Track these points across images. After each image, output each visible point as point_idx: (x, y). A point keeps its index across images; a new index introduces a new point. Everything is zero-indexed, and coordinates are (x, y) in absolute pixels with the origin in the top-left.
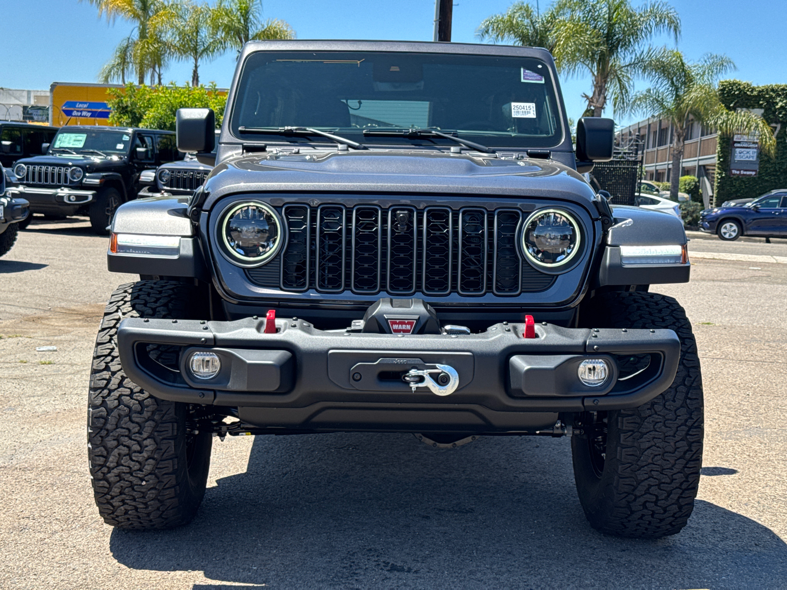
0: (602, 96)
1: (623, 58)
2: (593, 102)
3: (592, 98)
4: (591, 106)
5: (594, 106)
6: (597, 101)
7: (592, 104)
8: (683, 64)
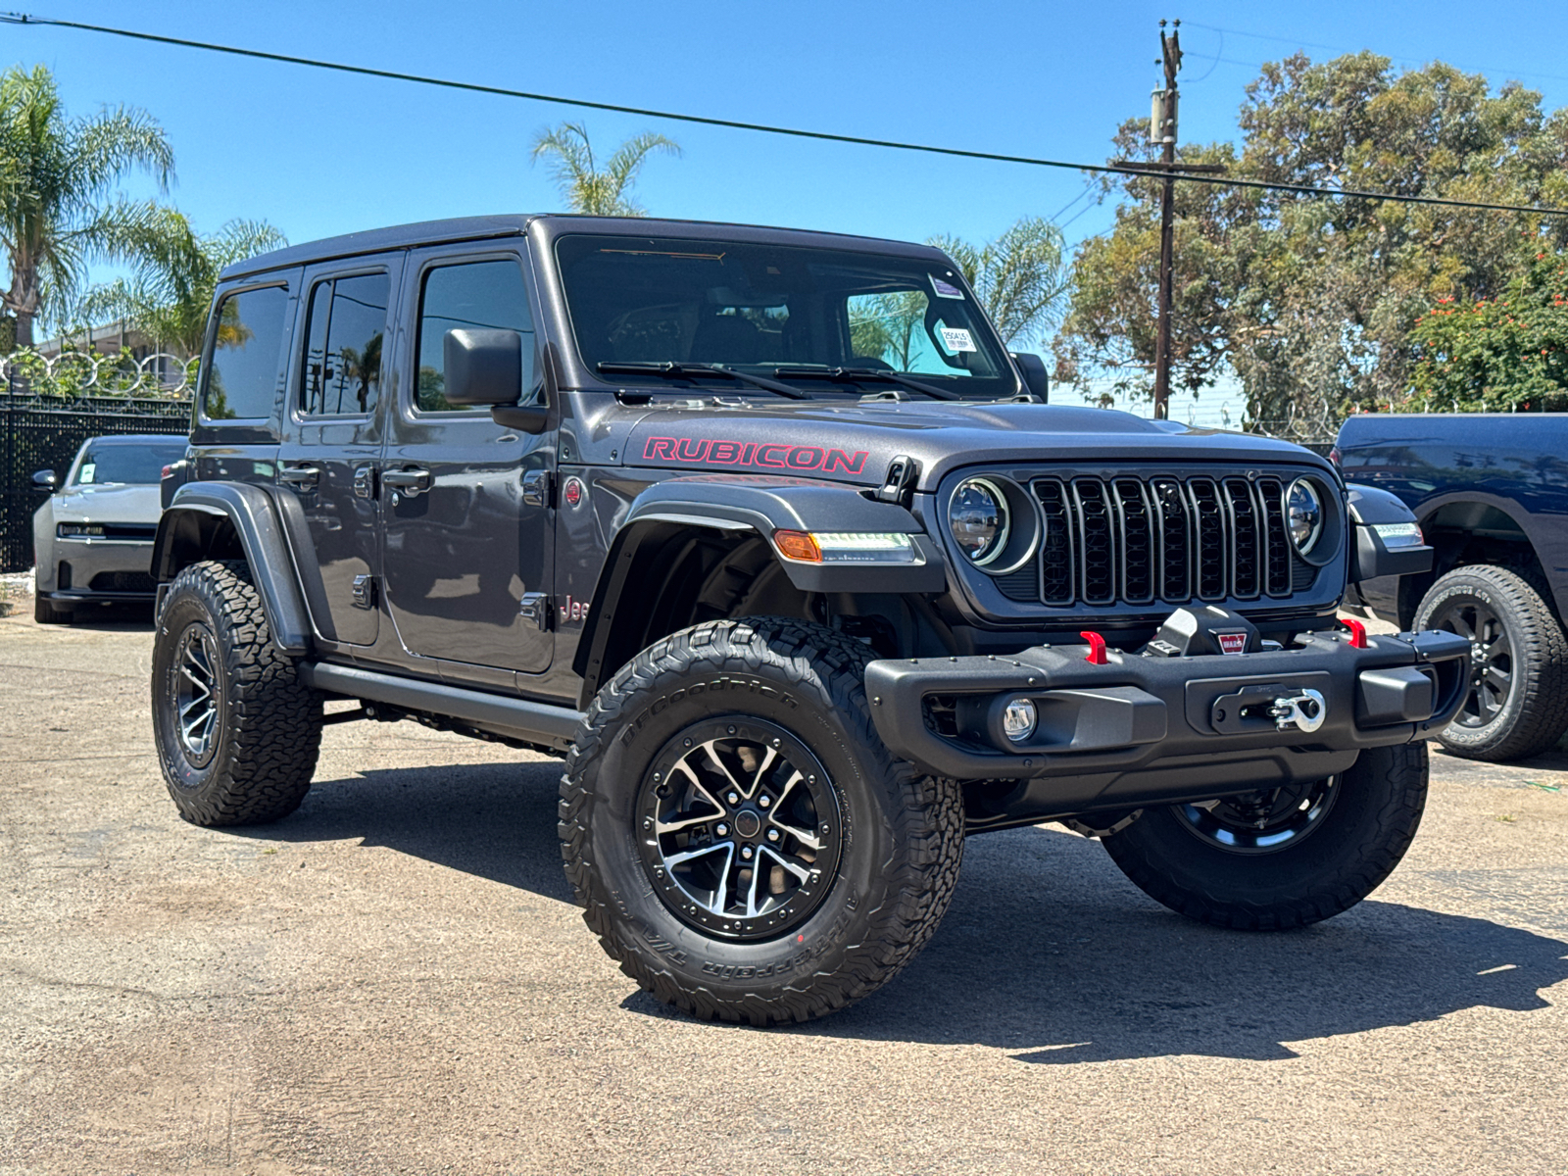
0: (32, 290)
1: (71, 219)
2: (13, 302)
3: (10, 294)
4: (8, 309)
5: (15, 311)
6: (23, 301)
7: (9, 305)
8: (190, 237)
